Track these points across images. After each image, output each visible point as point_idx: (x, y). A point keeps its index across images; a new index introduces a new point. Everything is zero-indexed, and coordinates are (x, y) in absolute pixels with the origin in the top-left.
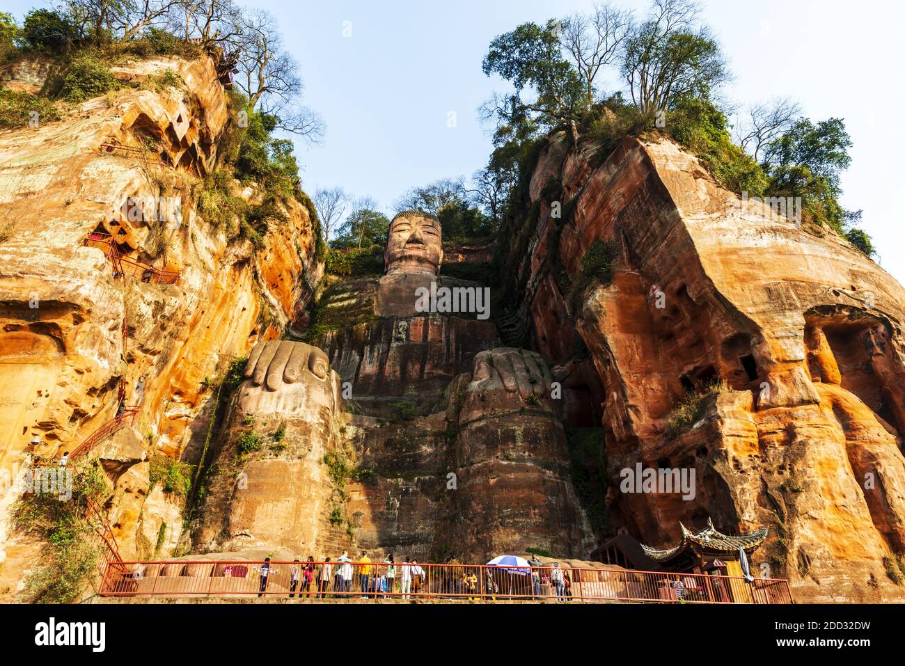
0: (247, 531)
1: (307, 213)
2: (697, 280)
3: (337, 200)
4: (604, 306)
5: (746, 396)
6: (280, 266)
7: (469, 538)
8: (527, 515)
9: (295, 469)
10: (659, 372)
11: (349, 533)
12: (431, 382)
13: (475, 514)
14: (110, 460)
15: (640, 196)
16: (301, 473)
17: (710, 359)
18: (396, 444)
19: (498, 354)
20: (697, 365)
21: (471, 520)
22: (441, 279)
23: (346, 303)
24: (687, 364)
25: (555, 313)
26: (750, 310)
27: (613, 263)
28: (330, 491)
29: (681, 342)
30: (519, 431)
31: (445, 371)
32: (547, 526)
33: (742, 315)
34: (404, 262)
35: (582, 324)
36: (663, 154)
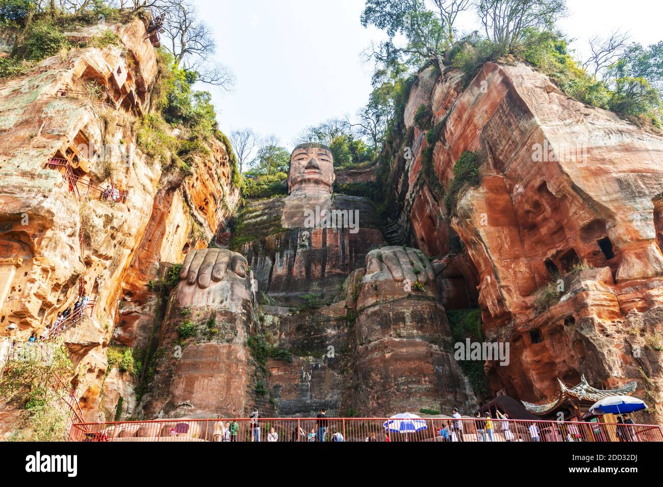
0: (188, 402)
1: (224, 148)
2: (556, 176)
3: (247, 138)
4: (475, 204)
5: (605, 272)
6: (205, 192)
7: (371, 402)
8: (419, 382)
9: (225, 351)
10: (526, 257)
11: (271, 402)
12: (330, 279)
13: (375, 383)
14: (74, 344)
15: (501, 111)
16: (229, 354)
17: (570, 243)
18: (306, 329)
19: (386, 252)
20: (559, 249)
21: (372, 388)
22: (335, 197)
23: (259, 219)
24: (551, 249)
25: (430, 217)
26: (604, 198)
27: (481, 169)
28: (254, 368)
29: (544, 231)
30: (408, 313)
31: (342, 270)
32: (436, 391)
33: (597, 204)
34: (304, 185)
35: (456, 221)
36: (519, 74)
